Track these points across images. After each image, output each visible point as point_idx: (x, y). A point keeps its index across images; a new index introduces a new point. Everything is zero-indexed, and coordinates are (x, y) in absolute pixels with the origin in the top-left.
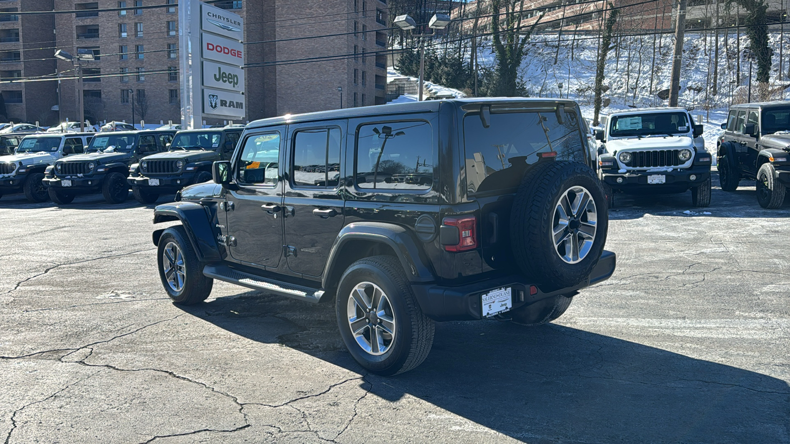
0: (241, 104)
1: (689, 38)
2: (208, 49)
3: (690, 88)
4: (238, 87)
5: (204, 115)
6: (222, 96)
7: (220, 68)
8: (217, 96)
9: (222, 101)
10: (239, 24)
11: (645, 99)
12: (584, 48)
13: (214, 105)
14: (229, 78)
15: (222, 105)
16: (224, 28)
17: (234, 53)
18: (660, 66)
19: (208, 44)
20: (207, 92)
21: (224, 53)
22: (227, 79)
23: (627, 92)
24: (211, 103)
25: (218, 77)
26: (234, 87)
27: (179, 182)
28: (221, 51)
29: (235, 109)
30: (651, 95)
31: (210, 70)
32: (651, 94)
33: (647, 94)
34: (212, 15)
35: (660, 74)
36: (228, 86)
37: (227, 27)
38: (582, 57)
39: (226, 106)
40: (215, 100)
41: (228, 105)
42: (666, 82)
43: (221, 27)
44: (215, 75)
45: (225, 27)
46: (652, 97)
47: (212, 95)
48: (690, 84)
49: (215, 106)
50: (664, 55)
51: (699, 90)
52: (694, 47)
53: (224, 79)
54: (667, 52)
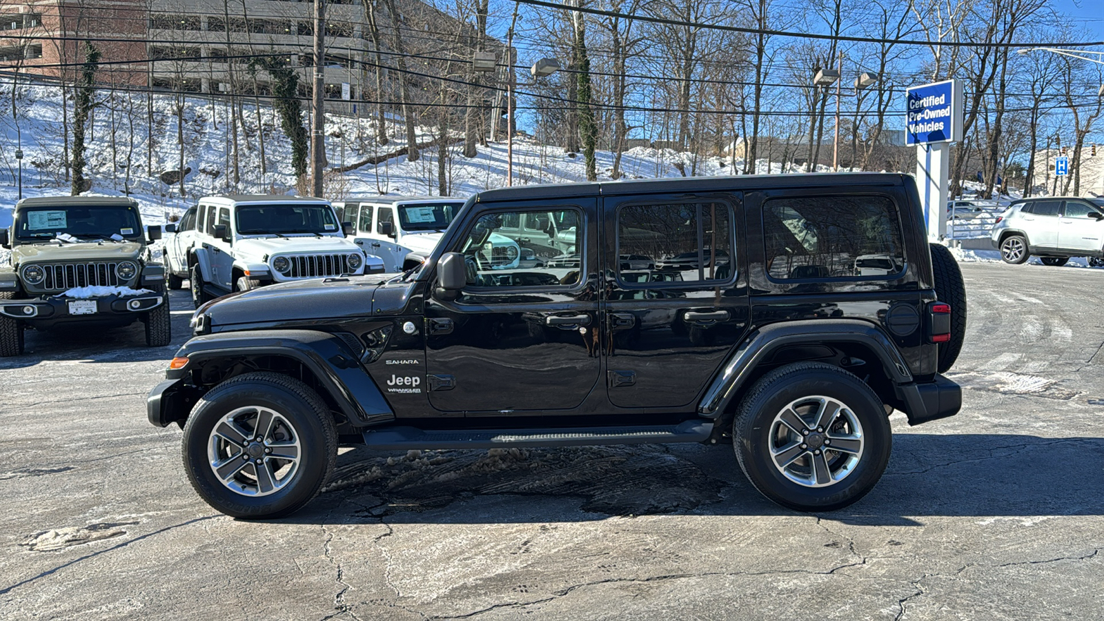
1: (190, 104)
3: (204, 171)
11: (143, 182)
12: (32, 102)
18: (155, 138)
23: (115, 171)
30: (151, 178)
32: (150, 176)
33: (145, 175)
35: (158, 149)
38: (31, 114)
42: (169, 160)
46: (153, 181)
48: (202, 166)
50: (160, 123)
51: (216, 175)
52: (199, 117)
54: (162, 120)
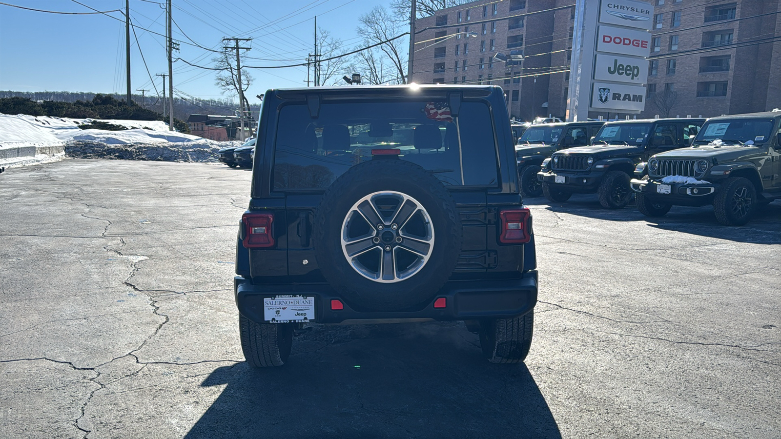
0: (641, 97)
2: (604, 41)
4: (638, 79)
5: (591, 110)
6: (614, 89)
7: (616, 61)
8: (609, 90)
9: (614, 95)
10: (648, 12)
13: (604, 99)
14: (626, 70)
15: (614, 99)
16: (626, 18)
17: (636, 43)
19: (604, 37)
20: (597, 86)
21: (624, 44)
22: (624, 71)
24: (601, 97)
25: (612, 69)
26: (632, 78)
27: (585, 181)
28: (620, 43)
29: (632, 102)
31: (604, 63)
34: (613, 6)
36: (625, 78)
37: (631, 17)
39: (620, 100)
40: (606, 94)
41: (621, 98)
43: (623, 18)
44: (609, 68)
45: (629, 17)
47: (603, 89)
49: (606, 100)
53: (621, 71)
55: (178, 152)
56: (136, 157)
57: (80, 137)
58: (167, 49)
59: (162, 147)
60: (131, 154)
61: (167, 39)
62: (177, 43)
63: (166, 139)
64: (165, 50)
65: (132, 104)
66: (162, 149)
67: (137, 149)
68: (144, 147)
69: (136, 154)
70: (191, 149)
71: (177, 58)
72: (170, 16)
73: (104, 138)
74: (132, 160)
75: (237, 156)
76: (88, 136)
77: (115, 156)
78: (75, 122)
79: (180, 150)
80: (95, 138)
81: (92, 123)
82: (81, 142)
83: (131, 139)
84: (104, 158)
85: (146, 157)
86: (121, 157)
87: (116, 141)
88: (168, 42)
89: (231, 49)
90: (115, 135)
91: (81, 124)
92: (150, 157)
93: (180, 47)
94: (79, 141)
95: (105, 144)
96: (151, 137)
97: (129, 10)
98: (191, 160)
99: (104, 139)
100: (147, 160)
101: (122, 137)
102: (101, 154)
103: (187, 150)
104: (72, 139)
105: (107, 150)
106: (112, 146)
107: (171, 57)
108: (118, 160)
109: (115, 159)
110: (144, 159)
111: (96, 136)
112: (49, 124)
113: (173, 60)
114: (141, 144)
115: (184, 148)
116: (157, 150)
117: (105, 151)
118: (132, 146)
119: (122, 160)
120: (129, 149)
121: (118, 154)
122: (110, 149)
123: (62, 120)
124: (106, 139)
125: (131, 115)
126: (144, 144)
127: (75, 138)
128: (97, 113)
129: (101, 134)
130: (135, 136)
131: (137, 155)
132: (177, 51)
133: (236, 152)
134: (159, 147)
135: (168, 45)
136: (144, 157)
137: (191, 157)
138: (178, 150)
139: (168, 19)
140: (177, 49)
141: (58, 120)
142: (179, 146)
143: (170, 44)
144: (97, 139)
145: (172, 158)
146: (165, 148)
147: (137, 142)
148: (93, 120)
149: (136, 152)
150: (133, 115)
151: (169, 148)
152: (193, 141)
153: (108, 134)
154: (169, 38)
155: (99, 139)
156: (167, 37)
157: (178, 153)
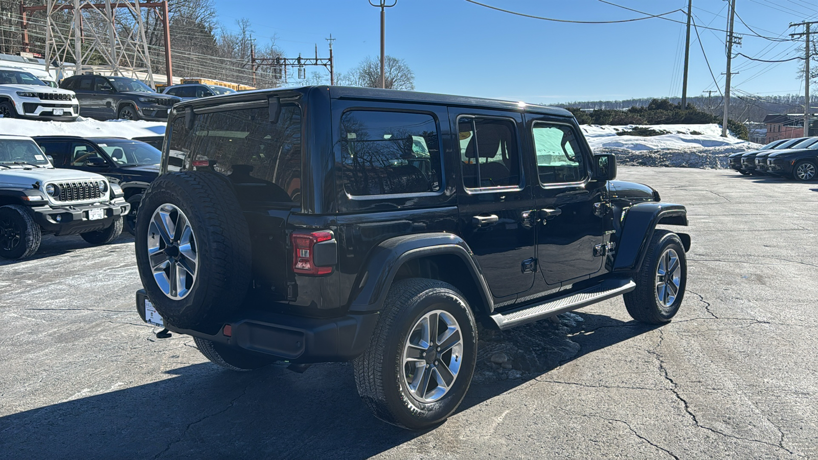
55: (706, 157)
56: (659, 163)
57: (609, 144)
58: (726, 45)
59: (689, 152)
60: (654, 160)
61: (727, 34)
62: (739, 36)
63: (700, 144)
64: (725, 45)
65: (688, 107)
66: (690, 154)
67: (662, 155)
68: (670, 153)
69: (659, 161)
70: (722, 154)
71: (737, 53)
72: (733, 8)
73: (632, 144)
74: (654, 166)
75: (759, 163)
76: (617, 142)
77: (638, 163)
78: (614, 129)
79: (710, 155)
80: (623, 145)
81: (633, 129)
82: (608, 149)
83: (659, 145)
84: (626, 164)
85: (669, 164)
86: (643, 164)
87: (644, 147)
88: (728, 37)
89: (799, 36)
90: (645, 140)
91: (621, 130)
92: (674, 164)
93: (742, 41)
94: (606, 148)
95: (630, 150)
96: (684, 142)
97: (692, 7)
98: (719, 167)
99: (632, 146)
100: (671, 167)
101: (651, 143)
102: (624, 161)
103: (717, 155)
104: (601, 146)
105: (631, 156)
106: (637, 152)
107: (731, 53)
108: (639, 167)
109: (637, 166)
110: (666, 166)
111: (624, 143)
112: (587, 132)
113: (732, 56)
114: (668, 149)
115: (714, 153)
116: (683, 156)
117: (628, 158)
118: (658, 152)
119: (644, 167)
120: (653, 155)
121: (641, 161)
122: (634, 156)
123: (602, 128)
124: (634, 145)
125: (683, 119)
126: (672, 149)
127: (604, 145)
128: (645, 119)
129: (631, 140)
130: (665, 142)
131: (661, 162)
132: (739, 45)
133: (758, 157)
134: (685, 152)
135: (728, 40)
136: (667, 163)
137: (720, 163)
138: (707, 156)
139: (730, 12)
140: (739, 43)
141: (597, 128)
142: (710, 151)
143: (731, 39)
144: (625, 146)
145: (699, 164)
146: (693, 153)
147: (665, 147)
148: (634, 126)
149: (660, 158)
150: (685, 119)
151: (697, 153)
152: (731, 145)
153: (637, 140)
154: (730, 32)
155: (627, 146)
156: (727, 32)
157: (706, 159)
